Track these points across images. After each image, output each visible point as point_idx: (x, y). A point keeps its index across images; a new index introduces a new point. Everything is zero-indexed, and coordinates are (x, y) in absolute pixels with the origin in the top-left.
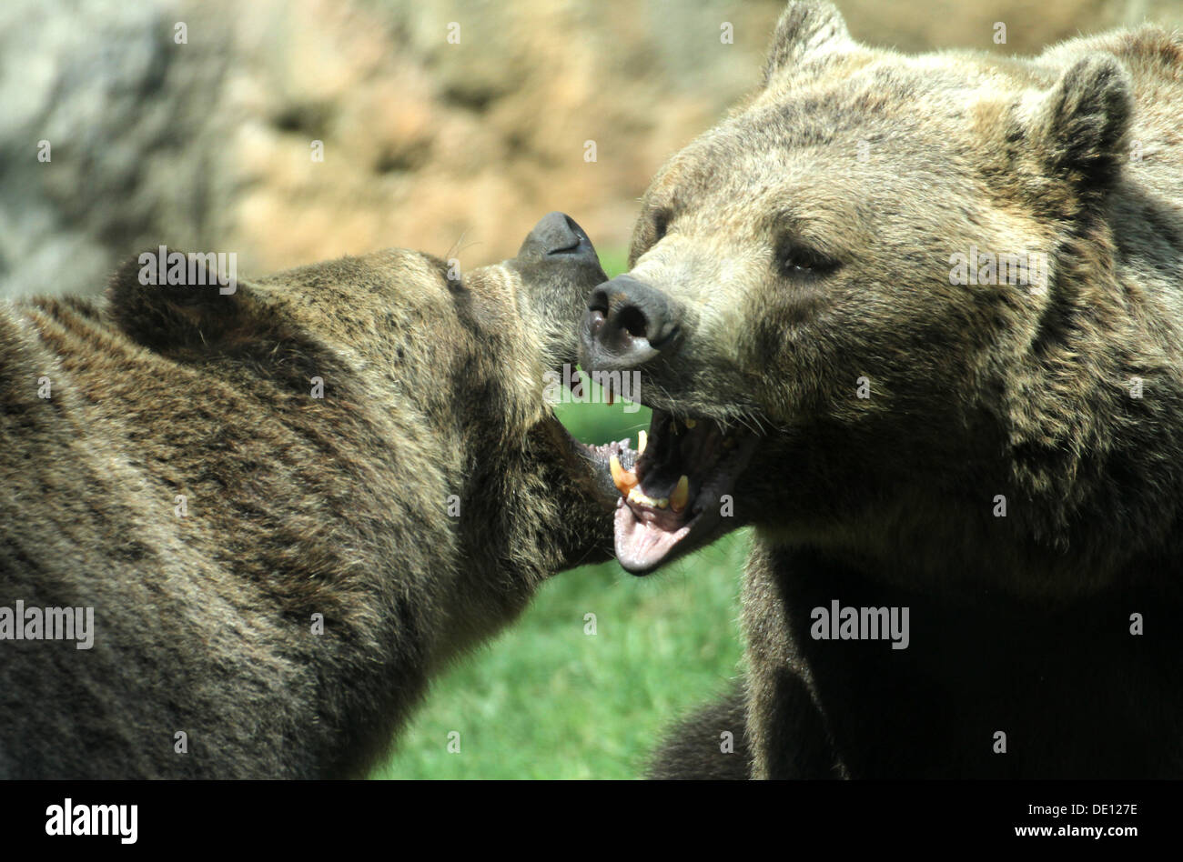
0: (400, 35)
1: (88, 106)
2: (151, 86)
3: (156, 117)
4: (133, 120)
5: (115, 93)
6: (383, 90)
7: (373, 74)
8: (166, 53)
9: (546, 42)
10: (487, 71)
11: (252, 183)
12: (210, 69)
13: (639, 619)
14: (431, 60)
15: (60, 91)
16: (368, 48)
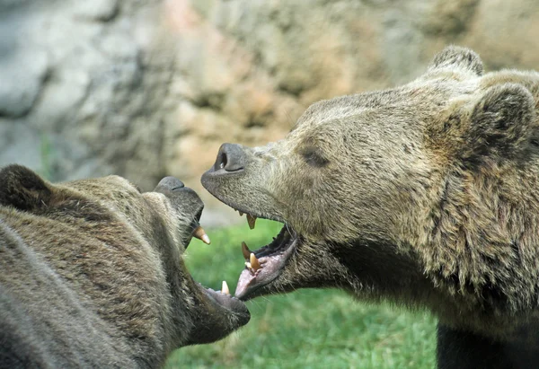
0: (258, 58)
1: (104, 94)
2: (135, 85)
3: (138, 100)
4: (126, 102)
5: (117, 89)
6: (249, 86)
7: (245, 78)
8: (142, 68)
9: (330, 61)
10: (302, 75)
11: (185, 133)
12: (165, 76)
13: (378, 347)
14: (273, 71)
15: (90, 88)
16: (242, 66)
